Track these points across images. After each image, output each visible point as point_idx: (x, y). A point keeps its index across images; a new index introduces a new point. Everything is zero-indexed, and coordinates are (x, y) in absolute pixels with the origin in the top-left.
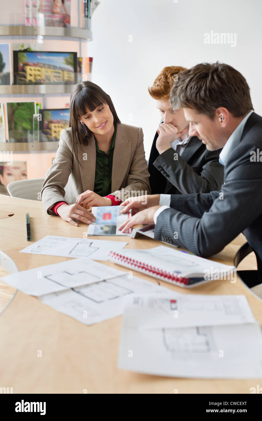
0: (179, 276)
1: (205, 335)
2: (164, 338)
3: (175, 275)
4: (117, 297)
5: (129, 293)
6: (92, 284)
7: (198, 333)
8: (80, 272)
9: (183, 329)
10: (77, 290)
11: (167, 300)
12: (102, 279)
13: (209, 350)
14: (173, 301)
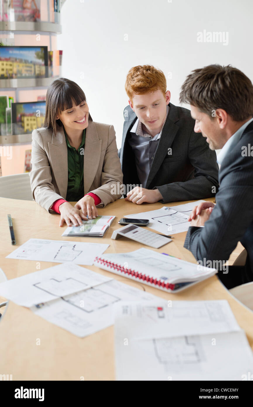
0: (166, 282)
1: (194, 345)
2: (156, 349)
3: (162, 281)
4: (106, 306)
5: (117, 301)
6: (80, 292)
7: (187, 343)
8: (68, 279)
9: (173, 338)
10: (66, 299)
11: (154, 307)
12: (89, 287)
13: (199, 361)
14: (160, 309)
